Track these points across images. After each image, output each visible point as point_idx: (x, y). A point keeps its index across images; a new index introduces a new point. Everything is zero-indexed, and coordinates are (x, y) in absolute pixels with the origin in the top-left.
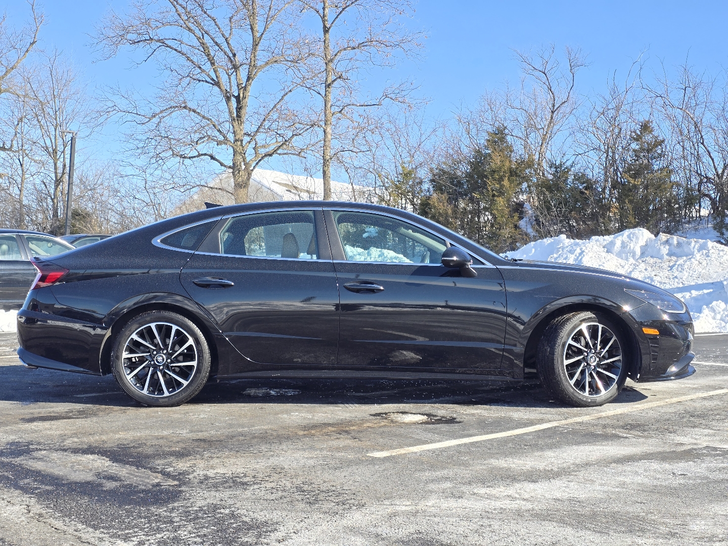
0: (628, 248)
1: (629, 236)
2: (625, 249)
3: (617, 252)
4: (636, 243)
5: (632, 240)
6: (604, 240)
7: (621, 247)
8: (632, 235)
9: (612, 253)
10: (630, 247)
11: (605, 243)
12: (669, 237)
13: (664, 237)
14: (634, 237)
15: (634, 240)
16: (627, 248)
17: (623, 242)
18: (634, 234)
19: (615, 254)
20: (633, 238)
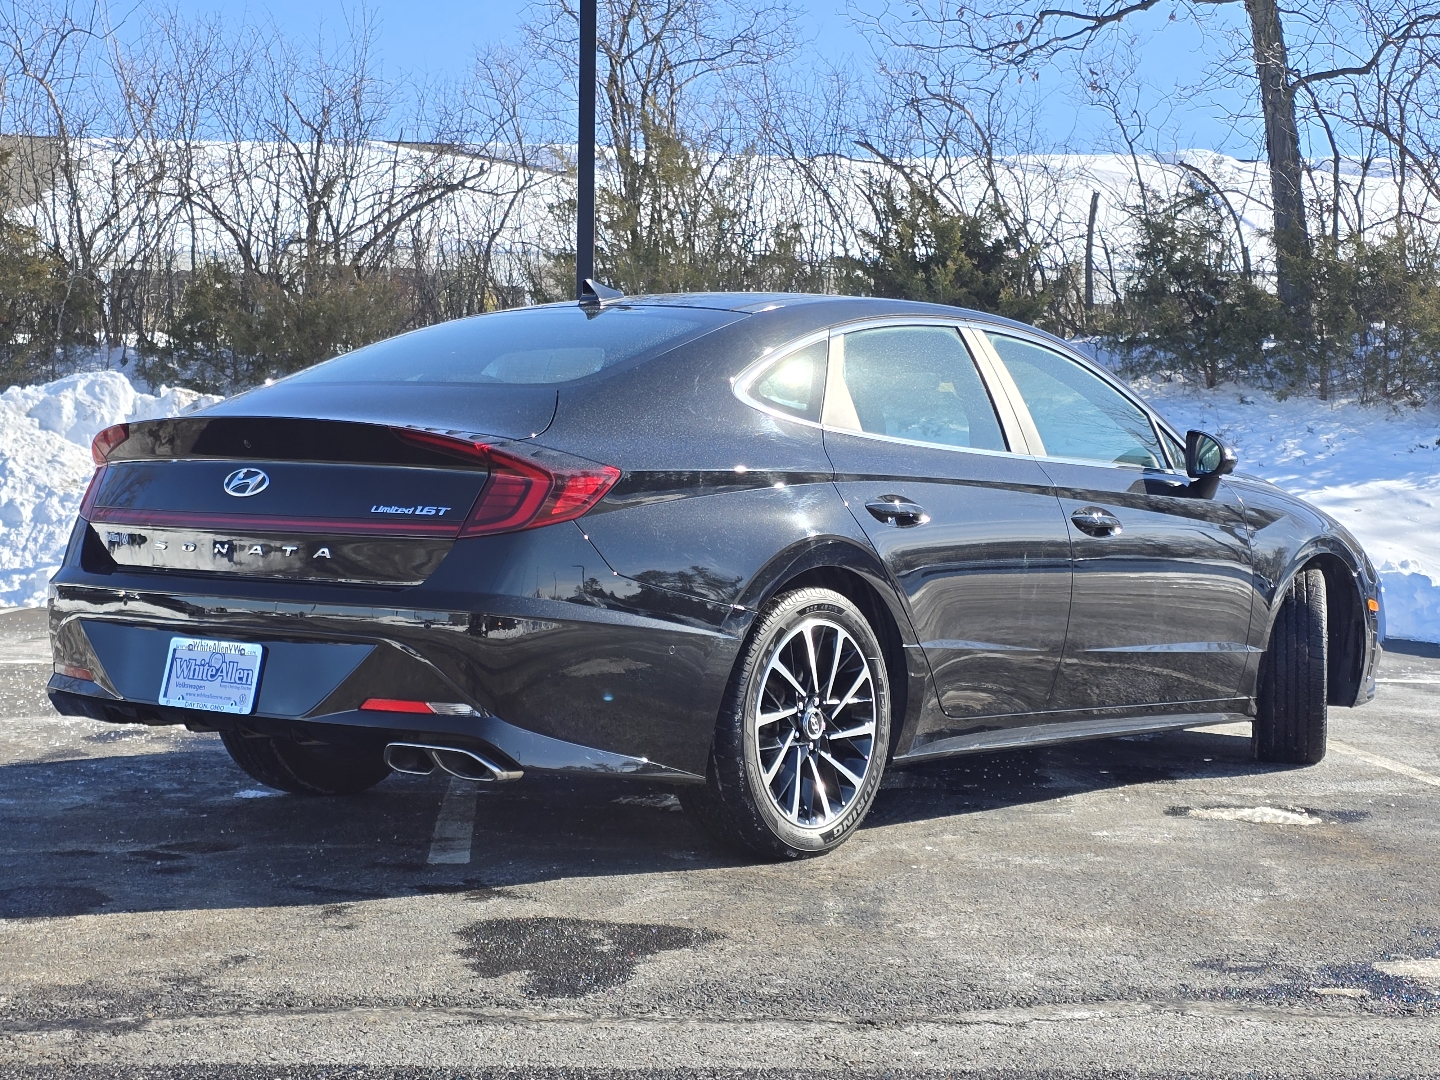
0: (98, 418)
1: (89, 389)
2: (90, 422)
3: (68, 429)
4: (112, 407)
5: (103, 401)
6: (26, 397)
7: (77, 416)
8: (97, 389)
9: (54, 431)
10: (102, 418)
11: (30, 405)
12: (195, 398)
13: (183, 397)
14: (106, 393)
15: (107, 400)
16: (95, 419)
17: (78, 405)
18: (103, 385)
19: (63, 433)
20: (103, 394)
